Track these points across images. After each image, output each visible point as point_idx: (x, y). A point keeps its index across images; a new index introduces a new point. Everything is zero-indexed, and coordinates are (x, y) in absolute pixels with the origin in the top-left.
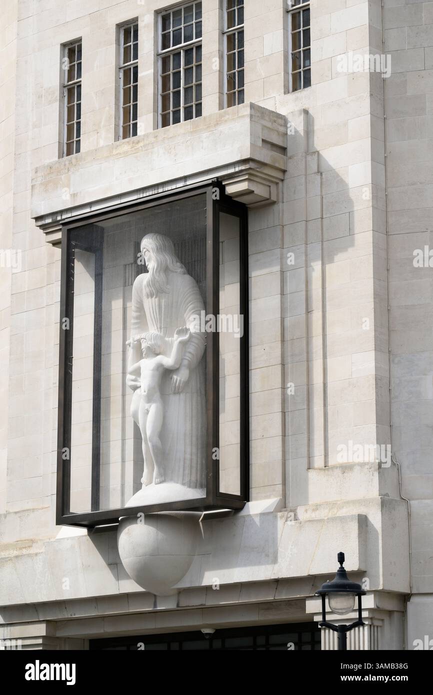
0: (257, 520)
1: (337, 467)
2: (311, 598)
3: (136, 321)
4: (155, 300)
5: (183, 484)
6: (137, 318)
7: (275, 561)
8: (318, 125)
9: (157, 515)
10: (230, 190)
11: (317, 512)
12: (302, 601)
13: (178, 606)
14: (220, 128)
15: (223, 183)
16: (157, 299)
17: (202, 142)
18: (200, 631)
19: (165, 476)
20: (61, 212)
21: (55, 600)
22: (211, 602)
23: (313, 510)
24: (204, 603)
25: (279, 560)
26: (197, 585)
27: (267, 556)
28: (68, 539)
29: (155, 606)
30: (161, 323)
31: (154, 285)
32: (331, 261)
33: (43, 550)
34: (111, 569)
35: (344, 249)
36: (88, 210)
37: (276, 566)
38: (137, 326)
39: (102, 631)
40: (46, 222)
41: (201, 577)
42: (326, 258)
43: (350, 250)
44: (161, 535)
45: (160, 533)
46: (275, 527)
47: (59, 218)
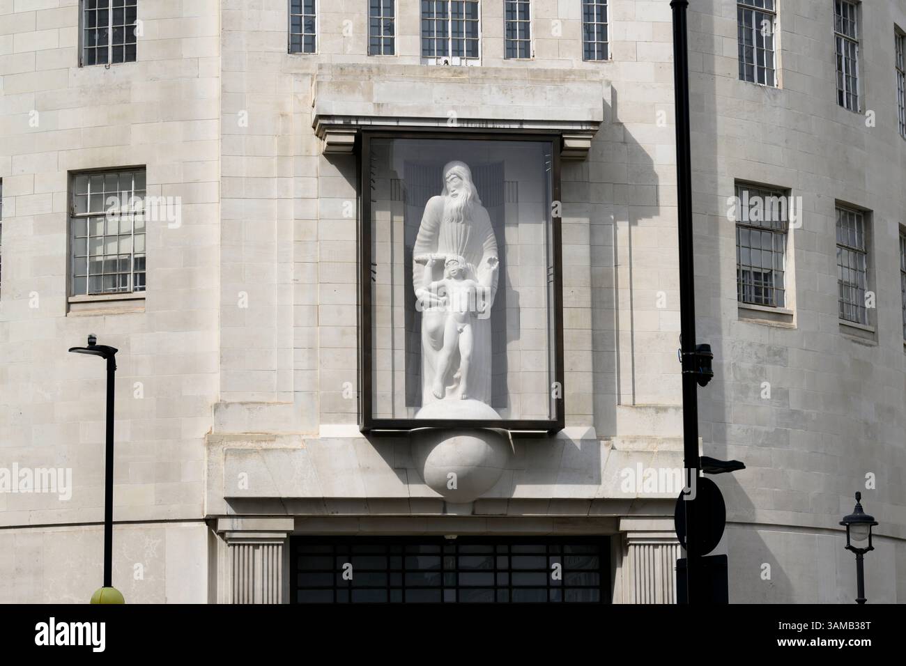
0: (578, 445)
1: (650, 407)
2: (627, 517)
3: (427, 240)
4: (461, 226)
6: (430, 237)
7: (599, 482)
10: (570, 143)
11: (635, 444)
12: (617, 519)
13: (473, 513)
14: (568, 85)
15: (564, 136)
16: (463, 225)
17: (546, 92)
18: (443, 537)
20: (357, 118)
23: (631, 442)
24: (505, 513)
25: (603, 481)
26: (508, 496)
27: (591, 477)
28: (338, 439)
29: (445, 511)
31: (464, 211)
32: (636, 224)
34: (396, 472)
35: (649, 216)
36: (394, 124)
37: (601, 487)
38: (427, 244)
41: (513, 490)
42: (633, 222)
43: (655, 218)
45: (489, 447)
46: (598, 452)
47: (354, 122)
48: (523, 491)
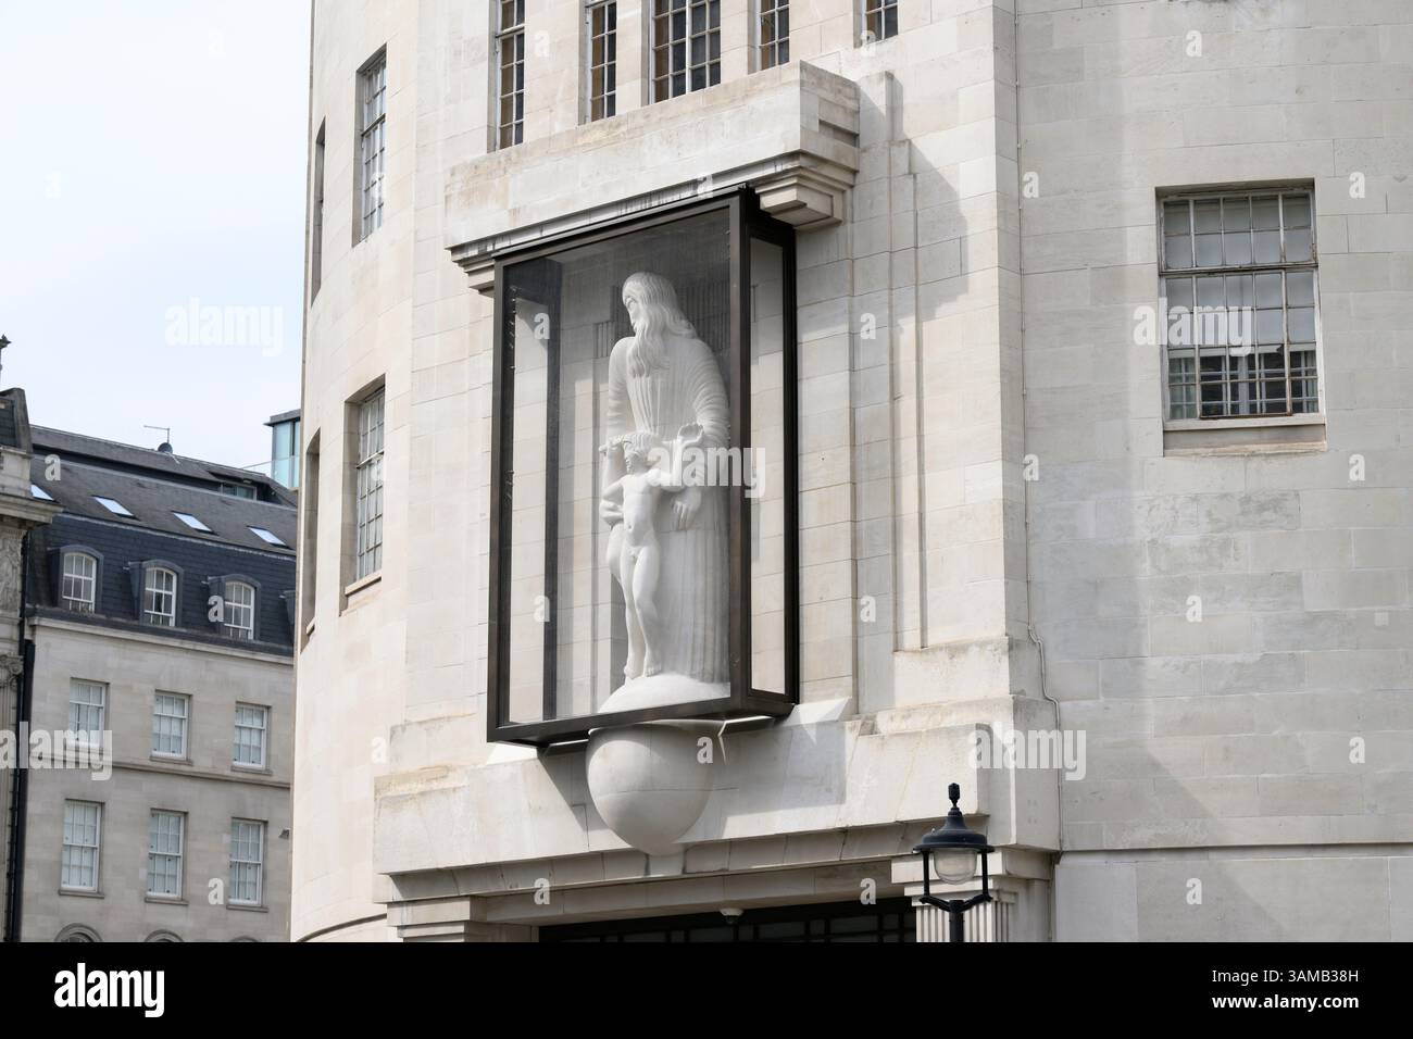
0: (812, 733)
1: (941, 649)
2: (900, 858)
3: (614, 414)
4: (645, 381)
5: (692, 676)
6: (617, 409)
7: (841, 799)
8: (909, 98)
9: (651, 725)
10: (768, 202)
11: (909, 721)
12: (886, 864)
13: (684, 871)
14: (752, 102)
15: (757, 192)
16: (649, 379)
17: (723, 125)
18: (719, 913)
19: (661, 665)
20: (494, 239)
21: (484, 862)
22: (738, 864)
23: (903, 717)
24: (726, 867)
25: (849, 797)
26: (715, 837)
27: (829, 790)
28: (505, 765)
29: (647, 871)
30: (655, 416)
31: (644, 356)
32: (931, 316)
33: (465, 782)
34: (574, 812)
35: (951, 297)
36: (537, 235)
37: (844, 807)
38: (616, 422)
39: (560, 913)
40: (469, 255)
41: (722, 825)
42: (922, 313)
43: (961, 298)
44: (657, 758)
45: (655, 755)
46: (842, 745)
47: (490, 249)
48: (739, 826)
